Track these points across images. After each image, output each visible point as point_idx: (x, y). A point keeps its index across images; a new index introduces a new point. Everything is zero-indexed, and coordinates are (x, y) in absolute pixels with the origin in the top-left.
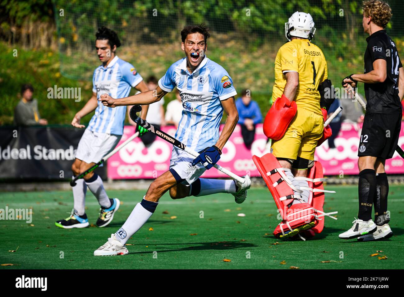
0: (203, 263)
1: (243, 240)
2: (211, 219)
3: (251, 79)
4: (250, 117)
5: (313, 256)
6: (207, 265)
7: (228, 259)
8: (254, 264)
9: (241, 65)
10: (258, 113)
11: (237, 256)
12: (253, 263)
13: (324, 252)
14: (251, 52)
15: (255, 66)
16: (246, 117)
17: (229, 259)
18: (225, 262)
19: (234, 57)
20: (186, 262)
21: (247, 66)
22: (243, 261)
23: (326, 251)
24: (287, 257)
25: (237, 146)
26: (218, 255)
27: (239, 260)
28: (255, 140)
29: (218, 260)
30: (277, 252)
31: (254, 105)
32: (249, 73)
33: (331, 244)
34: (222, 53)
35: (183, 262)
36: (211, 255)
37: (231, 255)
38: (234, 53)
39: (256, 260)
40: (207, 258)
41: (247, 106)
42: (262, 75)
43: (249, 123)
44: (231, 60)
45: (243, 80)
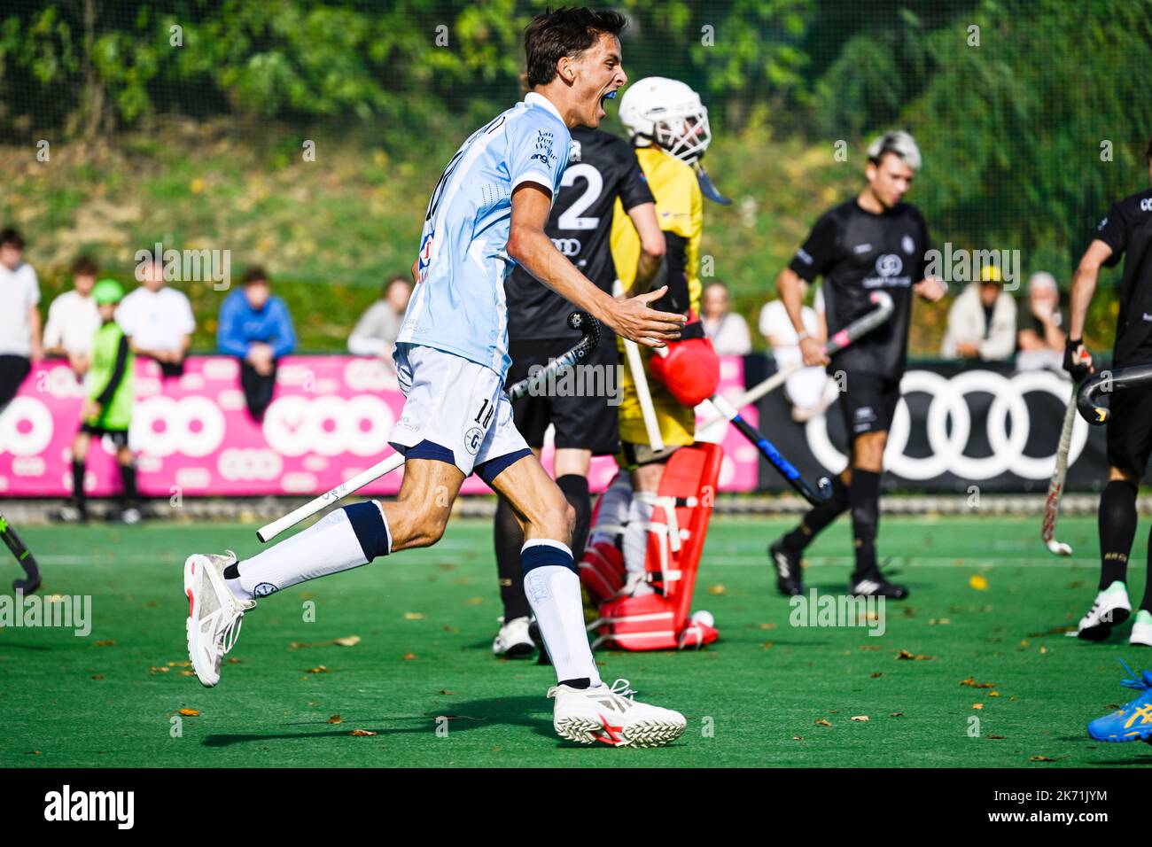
0: (126, 719)
1: (234, 659)
2: (152, 604)
3: (270, 240)
4: (264, 339)
5: (414, 702)
6: (136, 724)
7: (192, 709)
8: (260, 722)
9: (244, 204)
10: (286, 329)
11: (217, 700)
12: (256, 719)
13: (443, 692)
14: (271, 169)
15: (283, 206)
16: (253, 339)
17: (194, 709)
18: (185, 715)
19: (227, 184)
20: (83, 715)
21: (262, 208)
22: (232, 715)
23: (447, 691)
24: (347, 706)
25: (228, 414)
26: (167, 698)
27: (221, 710)
28: (274, 399)
29: (166, 710)
30: (320, 692)
31: (277, 309)
32: (265, 224)
33: (462, 673)
34: (196, 172)
35: (75, 715)
36: (147, 697)
37: (200, 698)
38: (226, 173)
39: (264, 711)
40: (139, 704)
41: (259, 311)
42: (300, 231)
43: (260, 356)
44: (220, 191)
45: (249, 243)
